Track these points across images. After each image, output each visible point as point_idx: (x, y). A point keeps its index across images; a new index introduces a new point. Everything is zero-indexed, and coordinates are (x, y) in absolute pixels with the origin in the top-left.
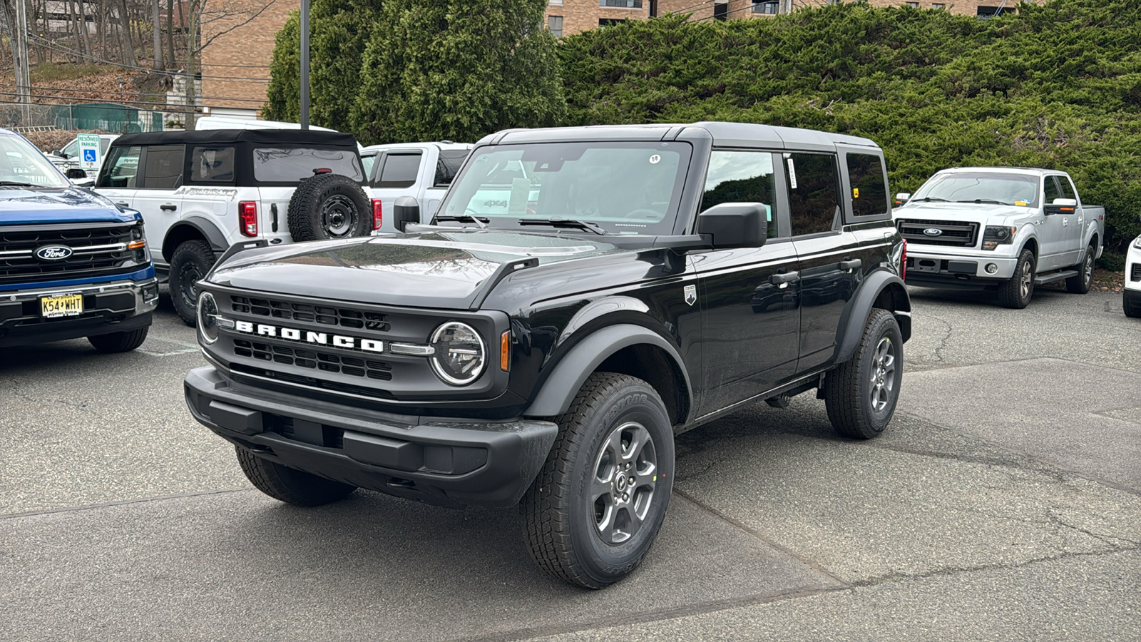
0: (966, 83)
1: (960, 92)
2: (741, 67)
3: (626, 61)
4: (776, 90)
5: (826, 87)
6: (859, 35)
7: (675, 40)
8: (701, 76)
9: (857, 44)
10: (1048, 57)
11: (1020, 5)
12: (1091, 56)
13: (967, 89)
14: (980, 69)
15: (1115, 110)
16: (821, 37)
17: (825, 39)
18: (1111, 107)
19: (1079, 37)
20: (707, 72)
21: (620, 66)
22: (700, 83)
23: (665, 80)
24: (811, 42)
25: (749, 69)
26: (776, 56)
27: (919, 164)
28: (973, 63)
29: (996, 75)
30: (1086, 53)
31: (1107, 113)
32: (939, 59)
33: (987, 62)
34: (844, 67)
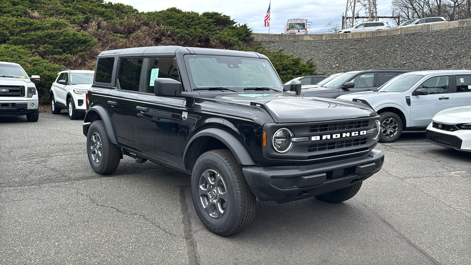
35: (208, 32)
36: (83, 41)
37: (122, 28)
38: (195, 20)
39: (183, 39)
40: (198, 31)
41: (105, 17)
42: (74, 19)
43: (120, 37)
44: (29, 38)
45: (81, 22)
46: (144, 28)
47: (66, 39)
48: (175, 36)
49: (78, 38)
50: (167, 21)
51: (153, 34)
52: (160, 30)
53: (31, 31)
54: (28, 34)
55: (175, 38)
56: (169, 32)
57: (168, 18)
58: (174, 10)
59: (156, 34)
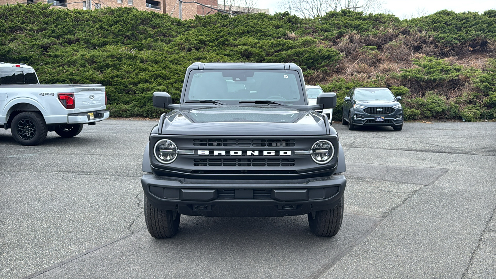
0: (186, 45)
1: (184, 49)
2: (85, 31)
3: (22, 23)
4: (105, 43)
5: (127, 43)
6: (138, 22)
7: (47, 15)
8: (65, 33)
9: (137, 26)
10: (212, 37)
11: (196, 16)
12: (227, 38)
13: (187, 48)
14: (190, 40)
15: (239, 59)
16: (121, 21)
17: (122, 22)
18: (238, 58)
19: (221, 31)
20: (68, 32)
21: (19, 25)
22: (66, 37)
23: (47, 34)
24: (117, 23)
25: (89, 32)
26: (101, 27)
27: (179, 77)
28: (187, 38)
29: (196, 43)
30: (225, 37)
31: (237, 60)
32: (172, 35)
33: (192, 38)
34: (133, 35)
35: (486, 33)
36: (327, 56)
37: (376, 39)
38: (469, 21)
39: (449, 44)
40: (471, 33)
41: (359, 29)
42: (327, 36)
43: (371, 49)
44: (280, 58)
45: (334, 37)
46: (402, 36)
47: (311, 56)
48: (439, 42)
49: (322, 54)
50: (432, 26)
51: (412, 42)
52: (421, 37)
53: (283, 51)
54: (280, 54)
55: (438, 44)
56: (431, 39)
57: (434, 22)
58: (445, 13)
59: (416, 41)
